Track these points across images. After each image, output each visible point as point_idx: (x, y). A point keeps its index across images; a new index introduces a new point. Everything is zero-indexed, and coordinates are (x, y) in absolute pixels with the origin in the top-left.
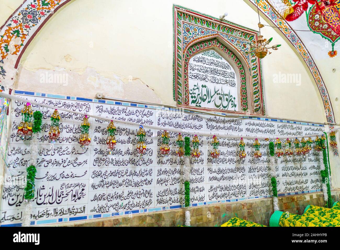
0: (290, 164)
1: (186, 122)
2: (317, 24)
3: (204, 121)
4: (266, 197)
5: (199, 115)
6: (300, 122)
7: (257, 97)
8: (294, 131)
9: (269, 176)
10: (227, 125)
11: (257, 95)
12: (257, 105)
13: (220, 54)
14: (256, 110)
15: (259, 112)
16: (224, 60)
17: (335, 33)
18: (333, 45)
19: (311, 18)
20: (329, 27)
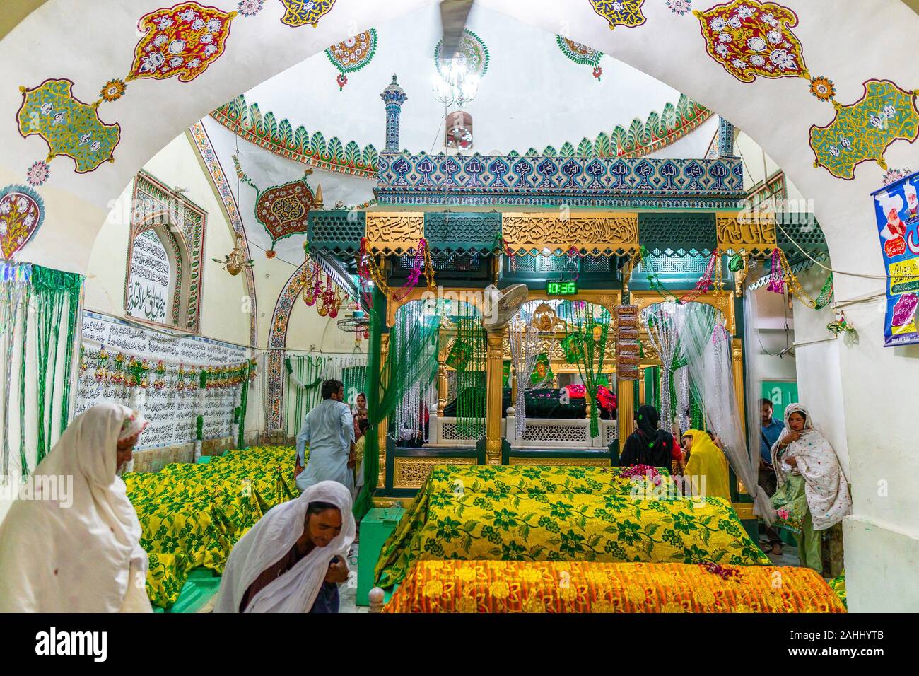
0: (212, 400)
1: (132, 341)
2: (264, 212)
3: (148, 338)
4: (188, 442)
5: (144, 331)
6: (223, 343)
7: (193, 306)
8: (220, 356)
9: (193, 414)
10: (166, 345)
11: (193, 303)
12: (191, 318)
13: (159, 236)
14: (190, 325)
15: (193, 327)
16: (160, 246)
17: (279, 229)
18: (274, 244)
19: (260, 204)
20: (276, 220)
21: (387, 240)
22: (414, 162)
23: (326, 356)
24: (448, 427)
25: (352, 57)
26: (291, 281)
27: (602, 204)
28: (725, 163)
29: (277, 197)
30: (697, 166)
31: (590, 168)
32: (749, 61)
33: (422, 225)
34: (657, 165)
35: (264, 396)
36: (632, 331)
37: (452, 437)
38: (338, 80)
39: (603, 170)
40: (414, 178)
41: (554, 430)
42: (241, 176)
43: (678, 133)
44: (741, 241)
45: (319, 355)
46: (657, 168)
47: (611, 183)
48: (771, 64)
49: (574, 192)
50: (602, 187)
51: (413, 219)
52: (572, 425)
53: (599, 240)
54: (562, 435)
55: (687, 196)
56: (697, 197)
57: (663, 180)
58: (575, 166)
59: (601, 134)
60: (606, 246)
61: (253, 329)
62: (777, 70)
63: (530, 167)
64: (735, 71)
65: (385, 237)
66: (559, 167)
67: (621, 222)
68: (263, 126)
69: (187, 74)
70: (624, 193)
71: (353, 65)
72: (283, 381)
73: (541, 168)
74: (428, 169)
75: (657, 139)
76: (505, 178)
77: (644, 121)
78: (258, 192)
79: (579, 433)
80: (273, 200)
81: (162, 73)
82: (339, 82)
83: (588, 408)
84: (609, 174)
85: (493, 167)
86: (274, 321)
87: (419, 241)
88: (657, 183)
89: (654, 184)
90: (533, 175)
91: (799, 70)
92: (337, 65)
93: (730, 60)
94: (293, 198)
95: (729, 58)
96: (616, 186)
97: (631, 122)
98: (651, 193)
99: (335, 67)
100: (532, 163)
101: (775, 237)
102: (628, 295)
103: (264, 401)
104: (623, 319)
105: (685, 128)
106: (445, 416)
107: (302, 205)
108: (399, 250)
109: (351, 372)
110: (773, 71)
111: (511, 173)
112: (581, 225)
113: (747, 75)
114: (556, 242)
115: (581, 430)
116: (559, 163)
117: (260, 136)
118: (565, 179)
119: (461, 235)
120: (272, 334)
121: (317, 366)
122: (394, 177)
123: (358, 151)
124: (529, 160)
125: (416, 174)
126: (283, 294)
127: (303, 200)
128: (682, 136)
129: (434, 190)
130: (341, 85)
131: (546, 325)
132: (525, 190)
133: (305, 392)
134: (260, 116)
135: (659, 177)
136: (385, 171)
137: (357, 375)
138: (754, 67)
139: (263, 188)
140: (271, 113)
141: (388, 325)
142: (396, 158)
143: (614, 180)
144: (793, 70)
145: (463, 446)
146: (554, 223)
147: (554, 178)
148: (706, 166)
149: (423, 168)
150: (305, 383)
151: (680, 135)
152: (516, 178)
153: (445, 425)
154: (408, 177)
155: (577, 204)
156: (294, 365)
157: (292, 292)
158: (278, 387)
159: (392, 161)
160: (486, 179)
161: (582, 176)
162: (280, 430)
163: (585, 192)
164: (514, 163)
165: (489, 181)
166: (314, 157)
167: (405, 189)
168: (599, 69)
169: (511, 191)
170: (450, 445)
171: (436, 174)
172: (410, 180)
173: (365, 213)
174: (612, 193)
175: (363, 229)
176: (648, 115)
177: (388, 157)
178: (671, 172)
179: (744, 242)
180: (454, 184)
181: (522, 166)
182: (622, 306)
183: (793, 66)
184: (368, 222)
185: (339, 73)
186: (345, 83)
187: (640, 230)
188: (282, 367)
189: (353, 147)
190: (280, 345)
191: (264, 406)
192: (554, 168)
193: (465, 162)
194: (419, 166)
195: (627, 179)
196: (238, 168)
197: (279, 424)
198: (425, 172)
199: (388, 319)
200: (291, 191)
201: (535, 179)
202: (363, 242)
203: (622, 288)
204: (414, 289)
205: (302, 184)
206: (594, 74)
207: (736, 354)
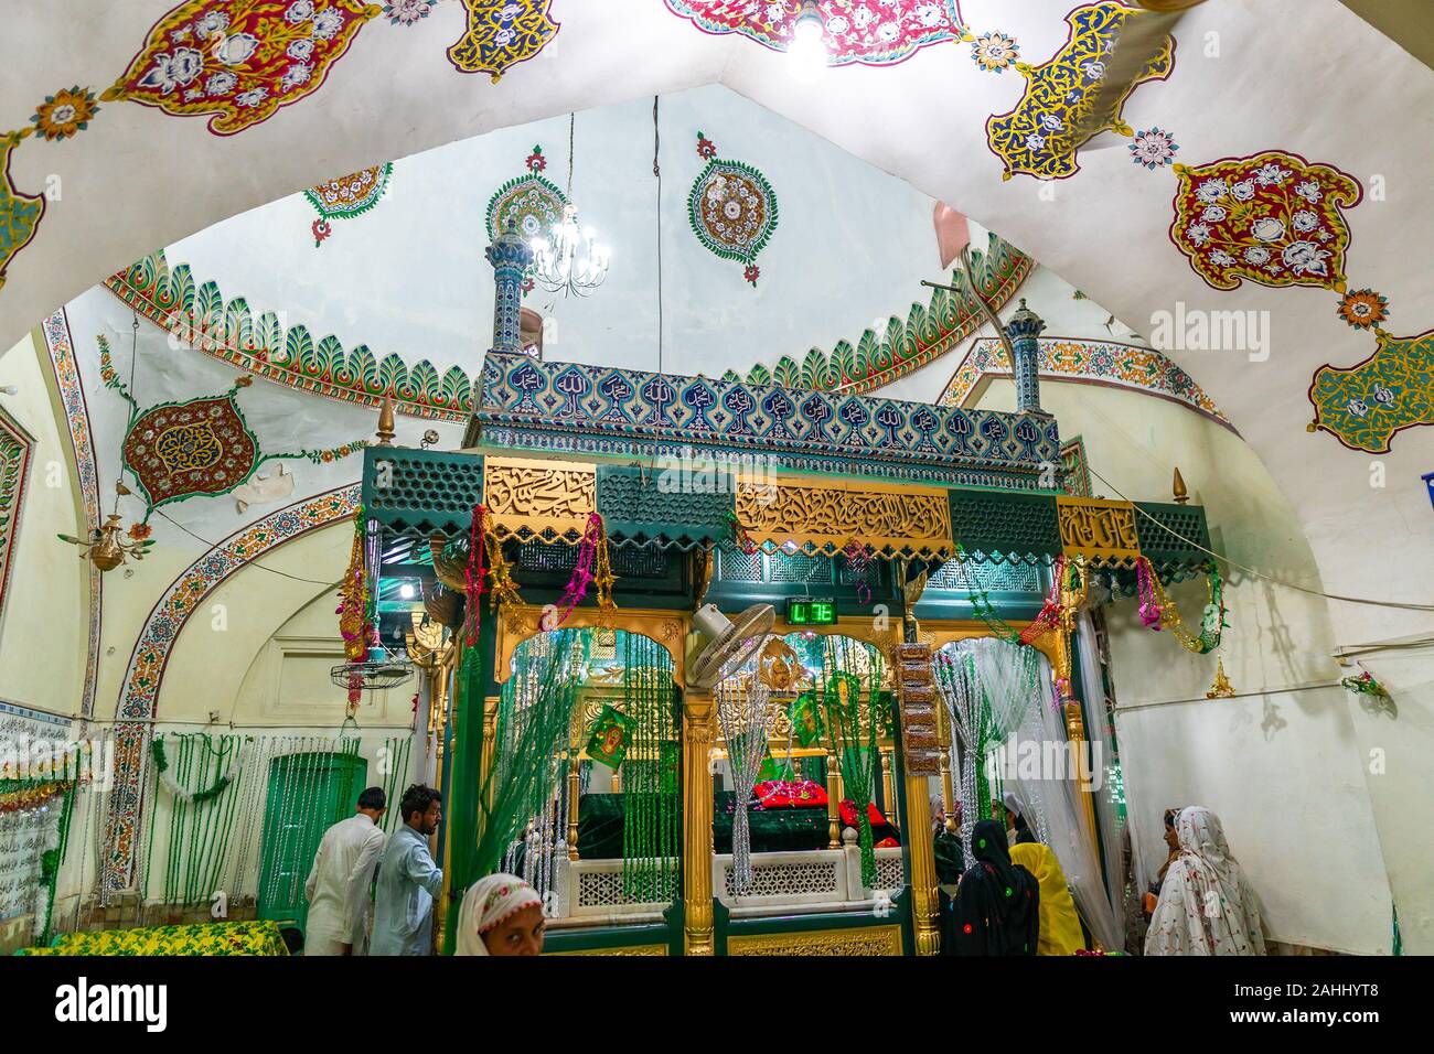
2: (141, 450)
6: (32, 711)
17: (165, 485)
18: (149, 511)
19: (136, 433)
20: (161, 467)
21: (527, 514)
22: (551, 373)
23: (243, 733)
24: (591, 881)
25: (344, 193)
26: (178, 585)
27: (867, 472)
28: (1034, 421)
29: (172, 424)
30: (997, 423)
31: (845, 412)
32: (1241, 256)
33: (592, 488)
34: (941, 415)
35: (97, 820)
36: (923, 689)
37: (599, 899)
38: (314, 228)
39: (865, 416)
40: (550, 403)
41: (781, 873)
42: (109, 376)
43: (884, 376)
44: (1093, 542)
45: (226, 731)
46: (943, 421)
47: (877, 438)
48: (1280, 263)
49: (824, 448)
50: (865, 444)
51: (576, 476)
52: (812, 862)
53: (892, 532)
54: (795, 882)
55: (989, 469)
56: (1002, 470)
57: (952, 441)
58: (823, 406)
59: (757, 367)
60: (903, 542)
61: (91, 682)
62: (1286, 274)
63: (752, 400)
64: (1207, 269)
65: (522, 507)
66: (798, 405)
67: (925, 503)
68: (169, 287)
69: (229, 118)
70: (899, 456)
71: (344, 206)
72: (143, 784)
73: (768, 404)
74: (577, 387)
75: (849, 382)
76: (711, 415)
77: (828, 354)
78: (136, 411)
79: (824, 876)
80: (162, 428)
81: (181, 101)
82: (315, 232)
83: (833, 829)
84: (873, 424)
85: (690, 395)
86: (133, 665)
87: (587, 517)
88: (944, 443)
89: (940, 445)
90: (756, 415)
91: (1330, 276)
92: (316, 202)
93: (1206, 252)
94: (204, 427)
95: (1206, 247)
96: (885, 444)
97: (806, 353)
98: (940, 459)
99: (311, 206)
100: (754, 394)
101: (1136, 540)
102: (914, 624)
103: (97, 830)
104: (908, 668)
105: (896, 370)
106: (581, 857)
107: (218, 442)
108: (549, 533)
109: (291, 764)
110: (1280, 274)
111: (720, 409)
112: (864, 505)
113: (1227, 277)
114: (825, 532)
115: (826, 871)
116: (797, 400)
117: (163, 305)
118: (806, 426)
119: (664, 510)
120: (127, 690)
121: (221, 755)
122: (514, 396)
123: (341, 354)
124: (749, 389)
125: (554, 394)
126: (158, 610)
127: (223, 434)
128: (891, 380)
129: (590, 427)
130: (319, 237)
131: (783, 680)
132: (747, 438)
133: (190, 810)
134: (166, 268)
135: (946, 434)
136: (498, 383)
137: (304, 770)
138: (1245, 266)
139: (146, 404)
140: (187, 267)
141: (497, 679)
142: (517, 363)
143: (881, 433)
144: (1318, 277)
145: (622, 917)
146: (820, 498)
147: (790, 423)
148: (1010, 423)
149: (568, 387)
150: (193, 790)
151: (887, 379)
152: (729, 418)
153: (584, 877)
154: (540, 398)
155: (828, 469)
156: (170, 753)
157: (178, 606)
158: (131, 799)
159: (510, 368)
160: (679, 414)
161: (833, 423)
162: (128, 891)
163: (841, 450)
164: (724, 391)
165: (683, 419)
166: (259, 357)
167: (536, 421)
168: (755, 269)
169: (723, 438)
170: (596, 919)
171: (590, 399)
172: (544, 404)
173: (482, 458)
174: (883, 454)
175: (478, 488)
176: (835, 345)
177: (503, 359)
178: (964, 429)
179: (1097, 545)
180: (623, 419)
181: (737, 397)
182: (906, 646)
183: (1321, 270)
184: (488, 475)
185: (317, 216)
186: (327, 234)
187: (953, 518)
188: (145, 757)
189: (332, 347)
190: (143, 712)
191: (96, 842)
192: (790, 406)
193: (642, 382)
194: (561, 381)
195: (900, 434)
196: (106, 360)
197: (127, 878)
198: (571, 393)
199: (497, 667)
200: (201, 415)
201: (759, 423)
202: (479, 512)
203: (904, 615)
204: (575, 609)
205: (227, 404)
206: (747, 275)
207: (1073, 726)
